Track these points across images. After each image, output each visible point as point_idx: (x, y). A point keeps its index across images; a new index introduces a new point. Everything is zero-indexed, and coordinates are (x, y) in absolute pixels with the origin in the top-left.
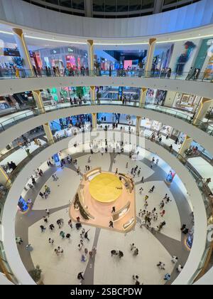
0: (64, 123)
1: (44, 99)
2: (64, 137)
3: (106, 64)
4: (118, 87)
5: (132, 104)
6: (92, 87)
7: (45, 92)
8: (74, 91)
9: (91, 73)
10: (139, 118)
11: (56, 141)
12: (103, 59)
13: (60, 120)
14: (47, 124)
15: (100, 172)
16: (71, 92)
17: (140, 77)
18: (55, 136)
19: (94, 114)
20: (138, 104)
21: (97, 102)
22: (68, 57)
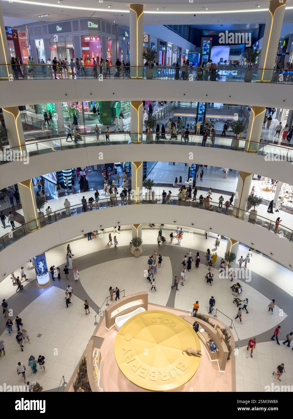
0: (67, 181)
1: (26, 127)
2: (64, 215)
3: (169, 53)
4: (195, 105)
5: (228, 142)
6: (136, 104)
7: (29, 112)
8: (94, 110)
9: (136, 73)
10: (244, 176)
11: (43, 223)
12: (164, 44)
13: (59, 175)
14: (27, 183)
15: (145, 306)
16: (88, 113)
17: (248, 80)
18: (44, 210)
19: (138, 164)
20: (242, 144)
21: (144, 137)
22: (87, 39)
